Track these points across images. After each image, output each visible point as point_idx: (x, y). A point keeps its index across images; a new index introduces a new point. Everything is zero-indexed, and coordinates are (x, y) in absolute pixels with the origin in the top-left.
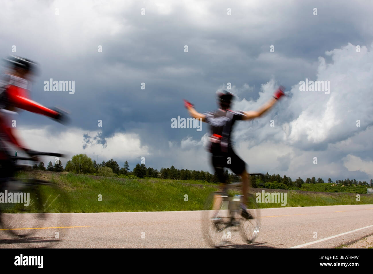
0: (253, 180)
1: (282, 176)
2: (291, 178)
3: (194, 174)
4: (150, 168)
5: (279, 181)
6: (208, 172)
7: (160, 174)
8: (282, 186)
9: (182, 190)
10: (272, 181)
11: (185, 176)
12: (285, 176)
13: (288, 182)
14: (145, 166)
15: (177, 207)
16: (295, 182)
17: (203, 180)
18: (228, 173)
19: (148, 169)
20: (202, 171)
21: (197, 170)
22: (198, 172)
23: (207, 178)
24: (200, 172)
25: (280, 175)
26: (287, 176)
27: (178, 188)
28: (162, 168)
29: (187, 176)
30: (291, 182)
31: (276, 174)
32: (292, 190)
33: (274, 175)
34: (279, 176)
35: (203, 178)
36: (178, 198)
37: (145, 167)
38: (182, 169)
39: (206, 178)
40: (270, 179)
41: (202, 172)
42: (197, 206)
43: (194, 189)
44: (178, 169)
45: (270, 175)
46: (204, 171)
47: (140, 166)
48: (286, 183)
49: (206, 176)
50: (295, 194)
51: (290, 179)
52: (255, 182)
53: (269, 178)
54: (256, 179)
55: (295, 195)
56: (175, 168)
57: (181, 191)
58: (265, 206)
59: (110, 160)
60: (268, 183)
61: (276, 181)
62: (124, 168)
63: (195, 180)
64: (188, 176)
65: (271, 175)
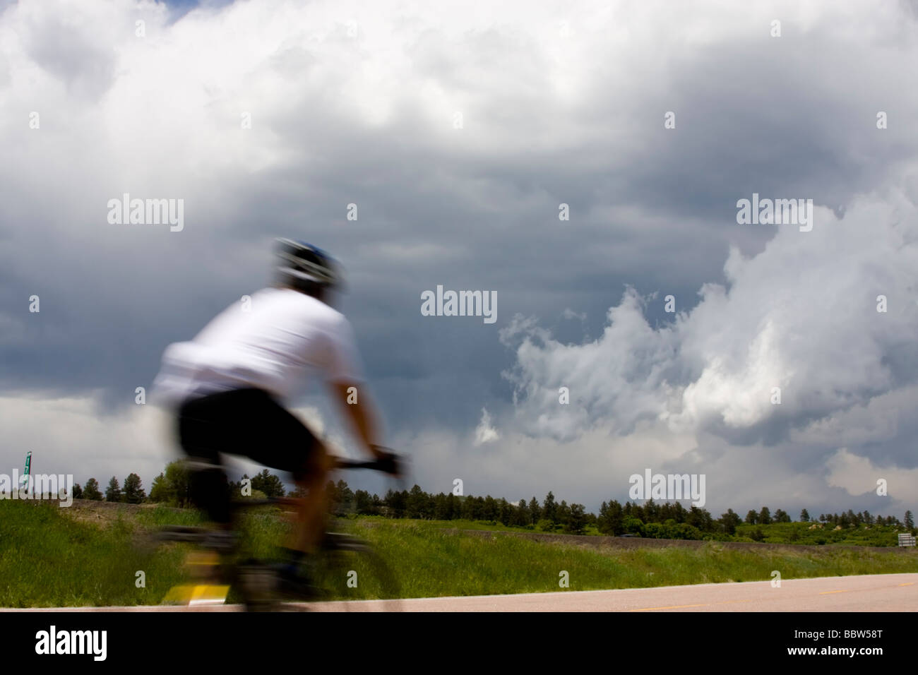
0: (616, 517)
1: (687, 508)
2: (708, 511)
3: (470, 505)
4: (362, 492)
5: (679, 519)
6: (503, 498)
7: (384, 505)
8: (686, 530)
9: (439, 546)
10: (662, 518)
11: (447, 510)
12: (693, 507)
13: (702, 522)
14: (348, 487)
15: (428, 588)
16: (720, 521)
17: (492, 520)
18: (554, 502)
19: (354, 492)
20: (489, 496)
21: (476, 496)
22: (480, 500)
23: (502, 513)
24: (485, 500)
25: (681, 503)
27: (431, 541)
28: (390, 491)
29: (451, 511)
30: (710, 521)
31: (672, 502)
32: (711, 542)
33: (667, 505)
34: (680, 506)
35: (491, 514)
36: (431, 565)
37: (348, 489)
38: (439, 493)
39: (498, 515)
40: (656, 514)
41: (489, 499)
42: (479, 585)
43: (470, 541)
44: (428, 493)
45: (656, 504)
46: (494, 498)
47: (336, 486)
48: (696, 524)
49: (498, 510)
50: (721, 550)
51: (708, 515)
52: (621, 522)
53: (654, 511)
54: (623, 516)
55: (718, 554)
56: (423, 490)
57: (439, 549)
58: (646, 583)
59: (262, 473)
60: (653, 524)
61: (672, 520)
63: (472, 521)
64: (455, 510)
65: (658, 506)
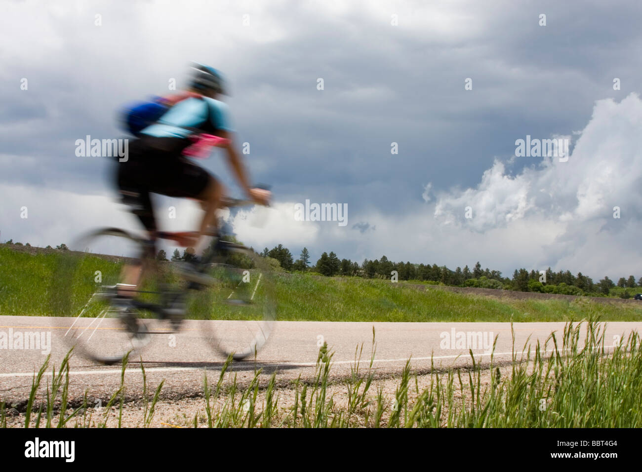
0: (523, 280)
1: (575, 275)
2: (590, 277)
3: (422, 271)
4: (346, 260)
5: (569, 283)
6: (445, 266)
7: (362, 270)
8: (573, 291)
9: (388, 294)
10: (557, 282)
11: (405, 273)
12: (580, 274)
13: (585, 285)
14: (337, 257)
15: (365, 316)
16: (599, 285)
17: (436, 281)
18: (480, 269)
19: (341, 260)
20: (435, 265)
21: (425, 264)
22: (429, 266)
23: (443, 276)
24: (432, 267)
25: (571, 272)
26: (584, 274)
27: (382, 291)
28: (366, 260)
29: (408, 273)
30: (591, 284)
31: (565, 271)
33: (561, 272)
34: (570, 274)
35: (436, 276)
36: (381, 306)
37: (337, 258)
38: (400, 262)
39: (441, 278)
40: (553, 279)
41: (435, 266)
42: (401, 314)
44: (393, 261)
45: (553, 272)
46: (438, 266)
47: (329, 256)
48: (581, 287)
49: (441, 274)
51: (590, 280)
52: (527, 284)
53: (551, 277)
54: (528, 280)
56: (389, 259)
57: (387, 296)
59: (277, 247)
60: (550, 286)
61: (564, 283)
62: (300, 260)
63: (422, 281)
64: (411, 273)
65: (555, 273)
